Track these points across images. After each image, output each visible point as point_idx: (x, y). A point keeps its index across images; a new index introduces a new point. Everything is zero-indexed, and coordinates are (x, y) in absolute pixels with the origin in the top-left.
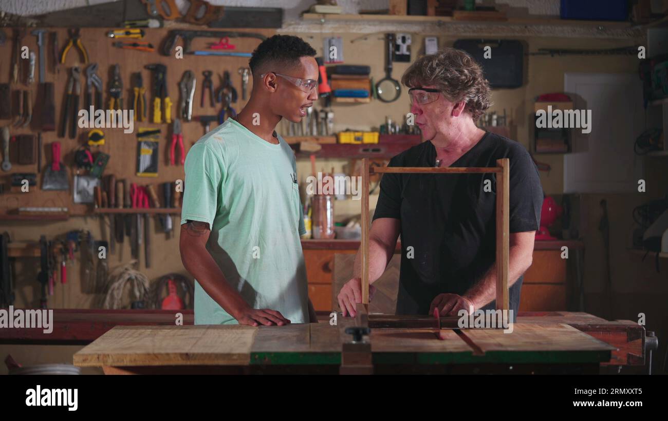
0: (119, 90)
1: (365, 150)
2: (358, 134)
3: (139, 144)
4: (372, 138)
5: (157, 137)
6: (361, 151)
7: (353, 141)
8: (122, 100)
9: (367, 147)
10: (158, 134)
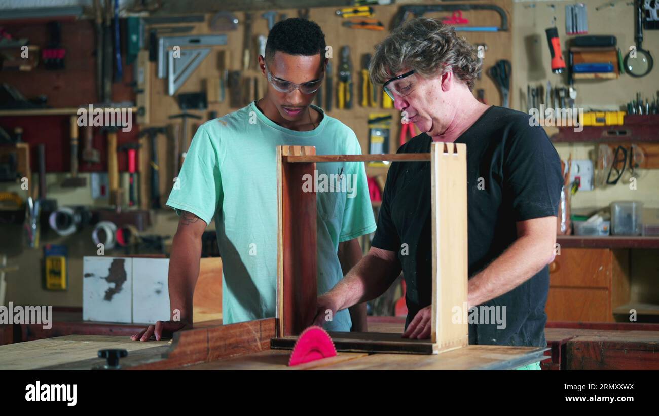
0: (348, 73)
1: (611, 133)
2: (600, 115)
3: (370, 131)
4: (616, 119)
5: (388, 124)
6: (605, 133)
7: (594, 123)
8: (351, 85)
9: (612, 129)
10: (389, 121)
